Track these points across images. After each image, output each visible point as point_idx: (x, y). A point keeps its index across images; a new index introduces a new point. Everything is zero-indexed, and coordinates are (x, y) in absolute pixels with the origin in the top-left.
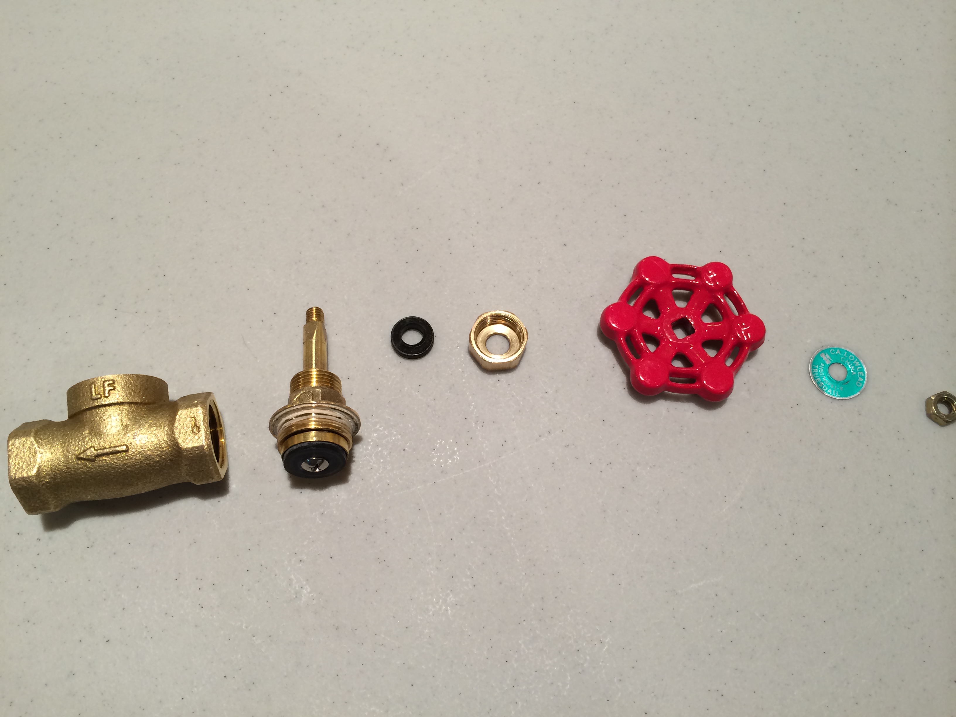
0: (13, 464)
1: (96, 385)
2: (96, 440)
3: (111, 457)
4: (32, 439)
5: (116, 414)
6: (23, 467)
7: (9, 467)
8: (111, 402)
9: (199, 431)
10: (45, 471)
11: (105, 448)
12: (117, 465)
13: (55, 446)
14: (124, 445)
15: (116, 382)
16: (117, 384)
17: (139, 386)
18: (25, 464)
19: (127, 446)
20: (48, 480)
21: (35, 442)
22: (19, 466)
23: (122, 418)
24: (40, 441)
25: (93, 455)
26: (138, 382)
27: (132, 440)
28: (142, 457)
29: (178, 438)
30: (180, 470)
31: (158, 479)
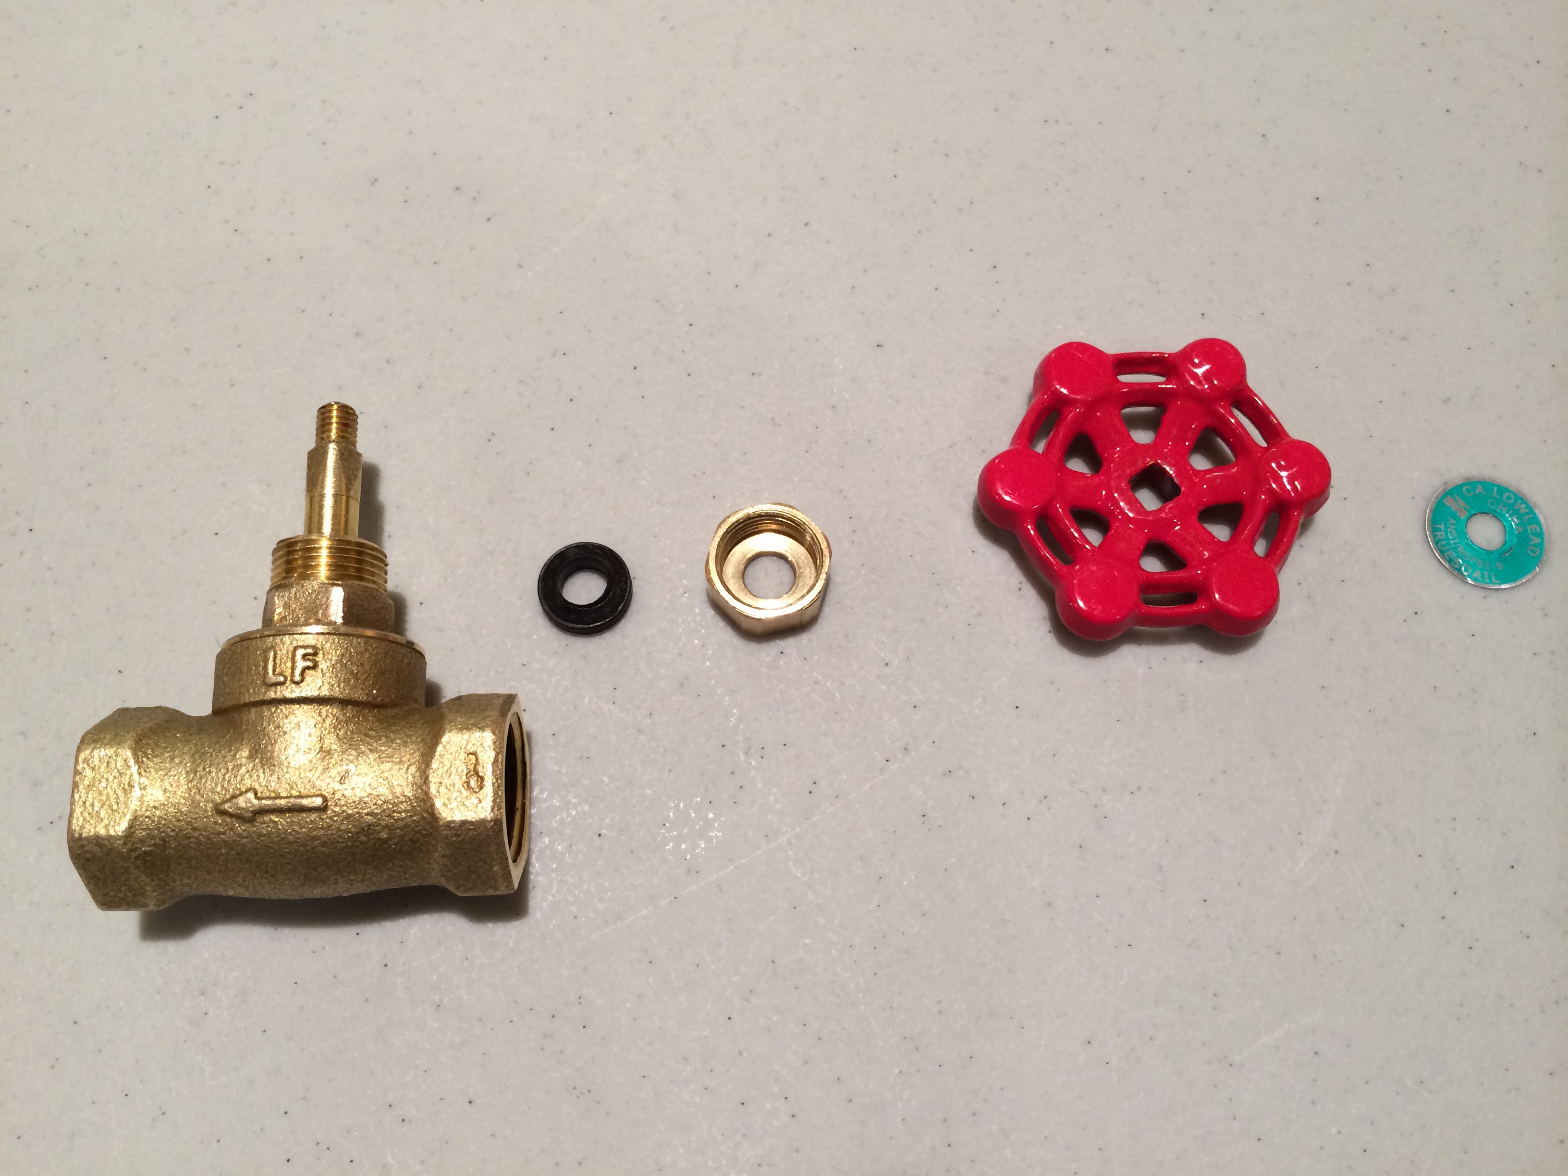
0: (81, 803)
1: (278, 652)
2: (262, 775)
3: (289, 817)
4: (129, 753)
5: (312, 722)
6: (100, 814)
7: (71, 808)
8: (304, 694)
9: (481, 787)
10: (144, 829)
11: (278, 797)
12: (298, 838)
13: (175, 776)
14: (317, 796)
15: (321, 652)
16: (322, 656)
17: (367, 667)
18: (106, 807)
19: (325, 800)
20: (148, 849)
21: (132, 762)
22: (93, 809)
23: (322, 732)
24: (145, 759)
25: (251, 809)
26: (367, 656)
27: (337, 786)
28: (353, 826)
29: (435, 795)
30: (429, 864)
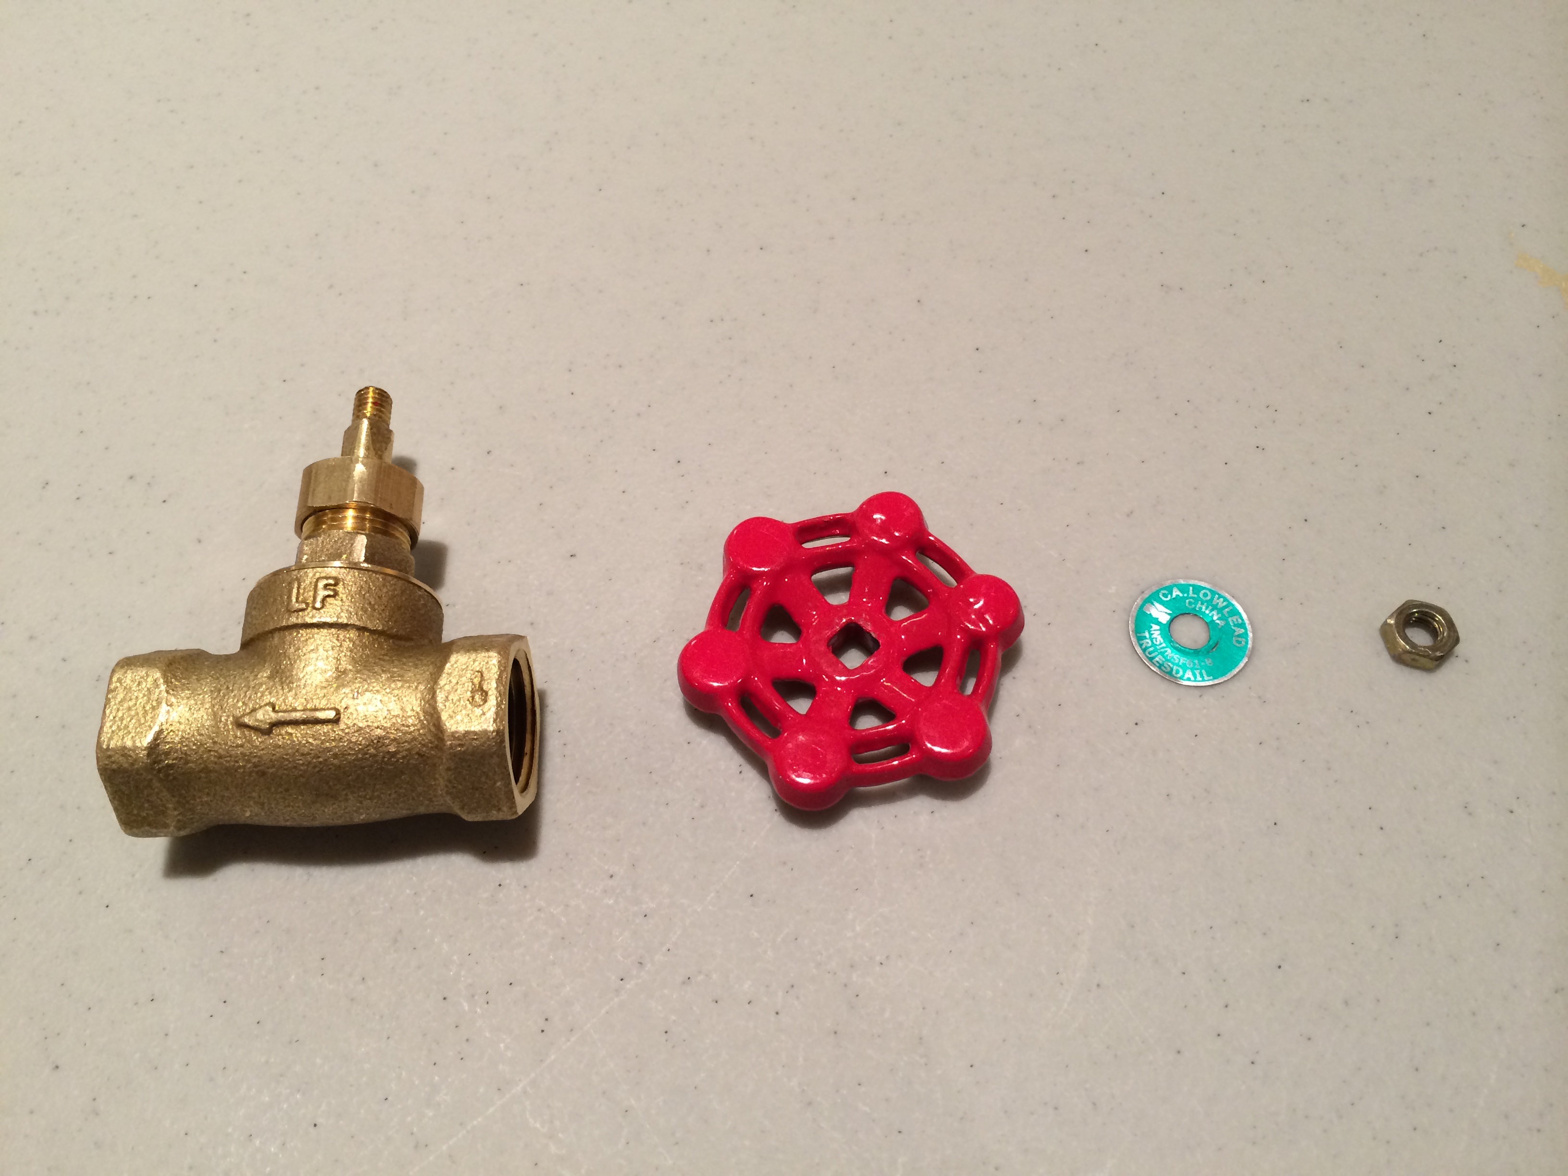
1: (302, 584)
2: (281, 692)
3: (304, 729)
4: (158, 675)
5: (328, 646)
6: (128, 727)
7: (102, 723)
8: (323, 620)
9: (485, 701)
10: (168, 743)
11: (295, 710)
12: (311, 750)
13: (200, 695)
14: (332, 709)
15: (342, 583)
16: (343, 587)
17: (384, 599)
18: (133, 721)
19: (338, 713)
20: (170, 762)
21: (162, 681)
22: (122, 723)
23: (339, 654)
24: (173, 680)
25: (269, 722)
26: (385, 590)
27: (350, 702)
28: (364, 739)
29: (441, 708)
31: (390, 795)
